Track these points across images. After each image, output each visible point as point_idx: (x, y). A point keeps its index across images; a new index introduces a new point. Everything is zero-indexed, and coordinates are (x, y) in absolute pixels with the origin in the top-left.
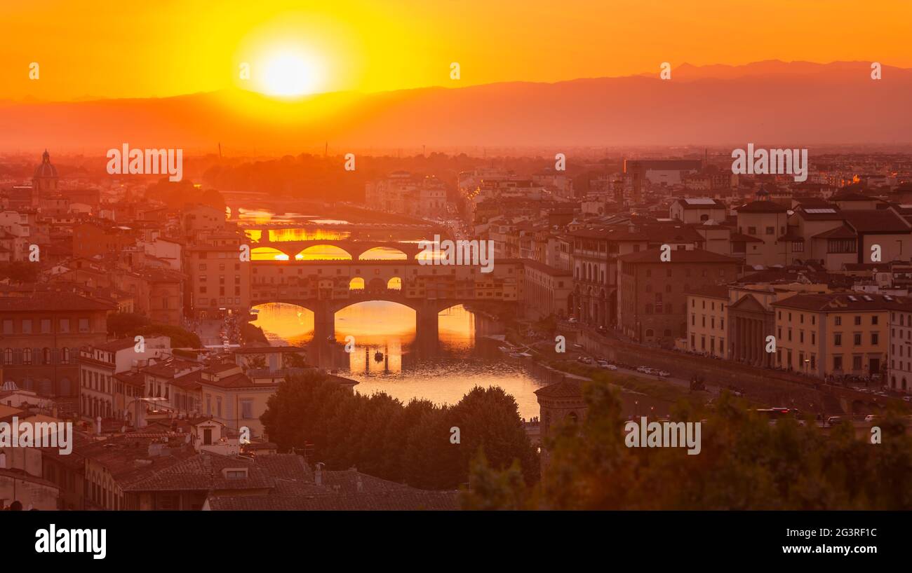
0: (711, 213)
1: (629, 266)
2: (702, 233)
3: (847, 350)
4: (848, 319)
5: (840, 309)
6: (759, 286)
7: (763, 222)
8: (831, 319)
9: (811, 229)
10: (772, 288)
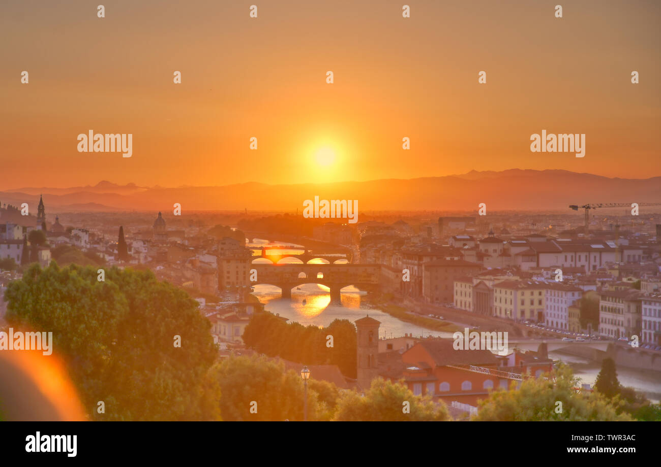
0: (468, 242)
1: (429, 267)
2: (463, 252)
3: (527, 307)
4: (528, 293)
5: (523, 288)
6: (487, 277)
7: (491, 247)
8: (519, 293)
9: (514, 250)
10: (492, 278)
